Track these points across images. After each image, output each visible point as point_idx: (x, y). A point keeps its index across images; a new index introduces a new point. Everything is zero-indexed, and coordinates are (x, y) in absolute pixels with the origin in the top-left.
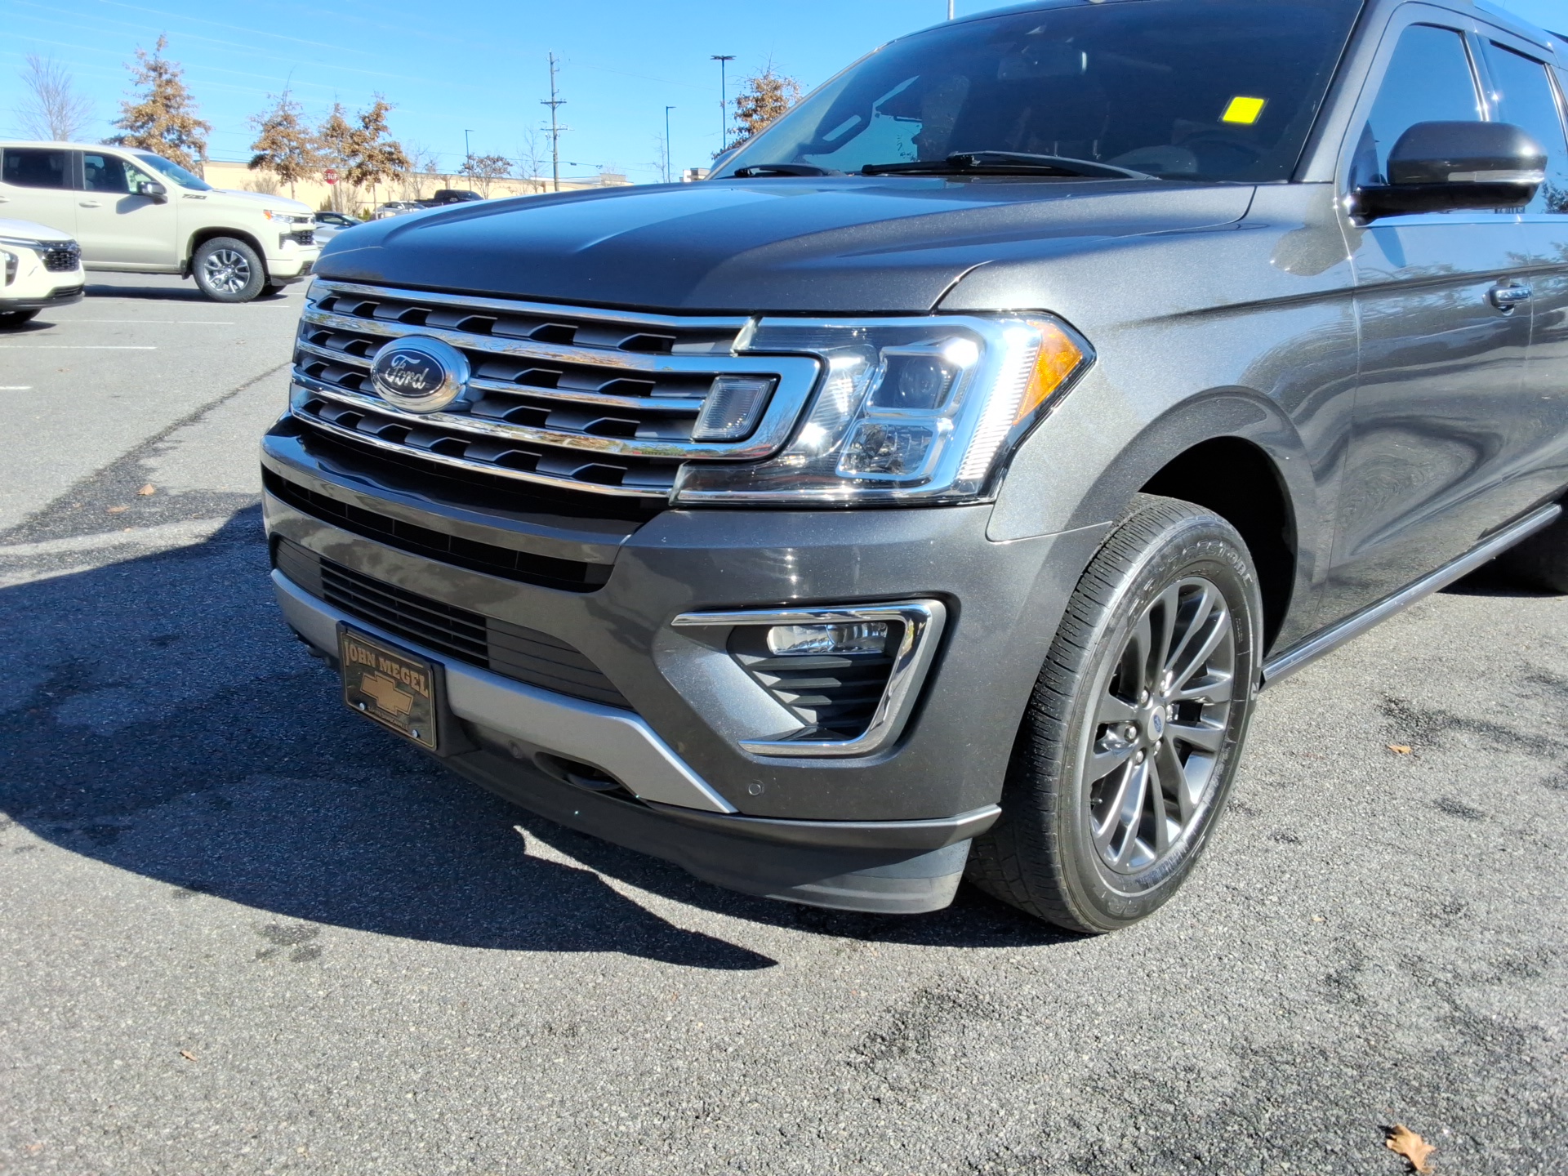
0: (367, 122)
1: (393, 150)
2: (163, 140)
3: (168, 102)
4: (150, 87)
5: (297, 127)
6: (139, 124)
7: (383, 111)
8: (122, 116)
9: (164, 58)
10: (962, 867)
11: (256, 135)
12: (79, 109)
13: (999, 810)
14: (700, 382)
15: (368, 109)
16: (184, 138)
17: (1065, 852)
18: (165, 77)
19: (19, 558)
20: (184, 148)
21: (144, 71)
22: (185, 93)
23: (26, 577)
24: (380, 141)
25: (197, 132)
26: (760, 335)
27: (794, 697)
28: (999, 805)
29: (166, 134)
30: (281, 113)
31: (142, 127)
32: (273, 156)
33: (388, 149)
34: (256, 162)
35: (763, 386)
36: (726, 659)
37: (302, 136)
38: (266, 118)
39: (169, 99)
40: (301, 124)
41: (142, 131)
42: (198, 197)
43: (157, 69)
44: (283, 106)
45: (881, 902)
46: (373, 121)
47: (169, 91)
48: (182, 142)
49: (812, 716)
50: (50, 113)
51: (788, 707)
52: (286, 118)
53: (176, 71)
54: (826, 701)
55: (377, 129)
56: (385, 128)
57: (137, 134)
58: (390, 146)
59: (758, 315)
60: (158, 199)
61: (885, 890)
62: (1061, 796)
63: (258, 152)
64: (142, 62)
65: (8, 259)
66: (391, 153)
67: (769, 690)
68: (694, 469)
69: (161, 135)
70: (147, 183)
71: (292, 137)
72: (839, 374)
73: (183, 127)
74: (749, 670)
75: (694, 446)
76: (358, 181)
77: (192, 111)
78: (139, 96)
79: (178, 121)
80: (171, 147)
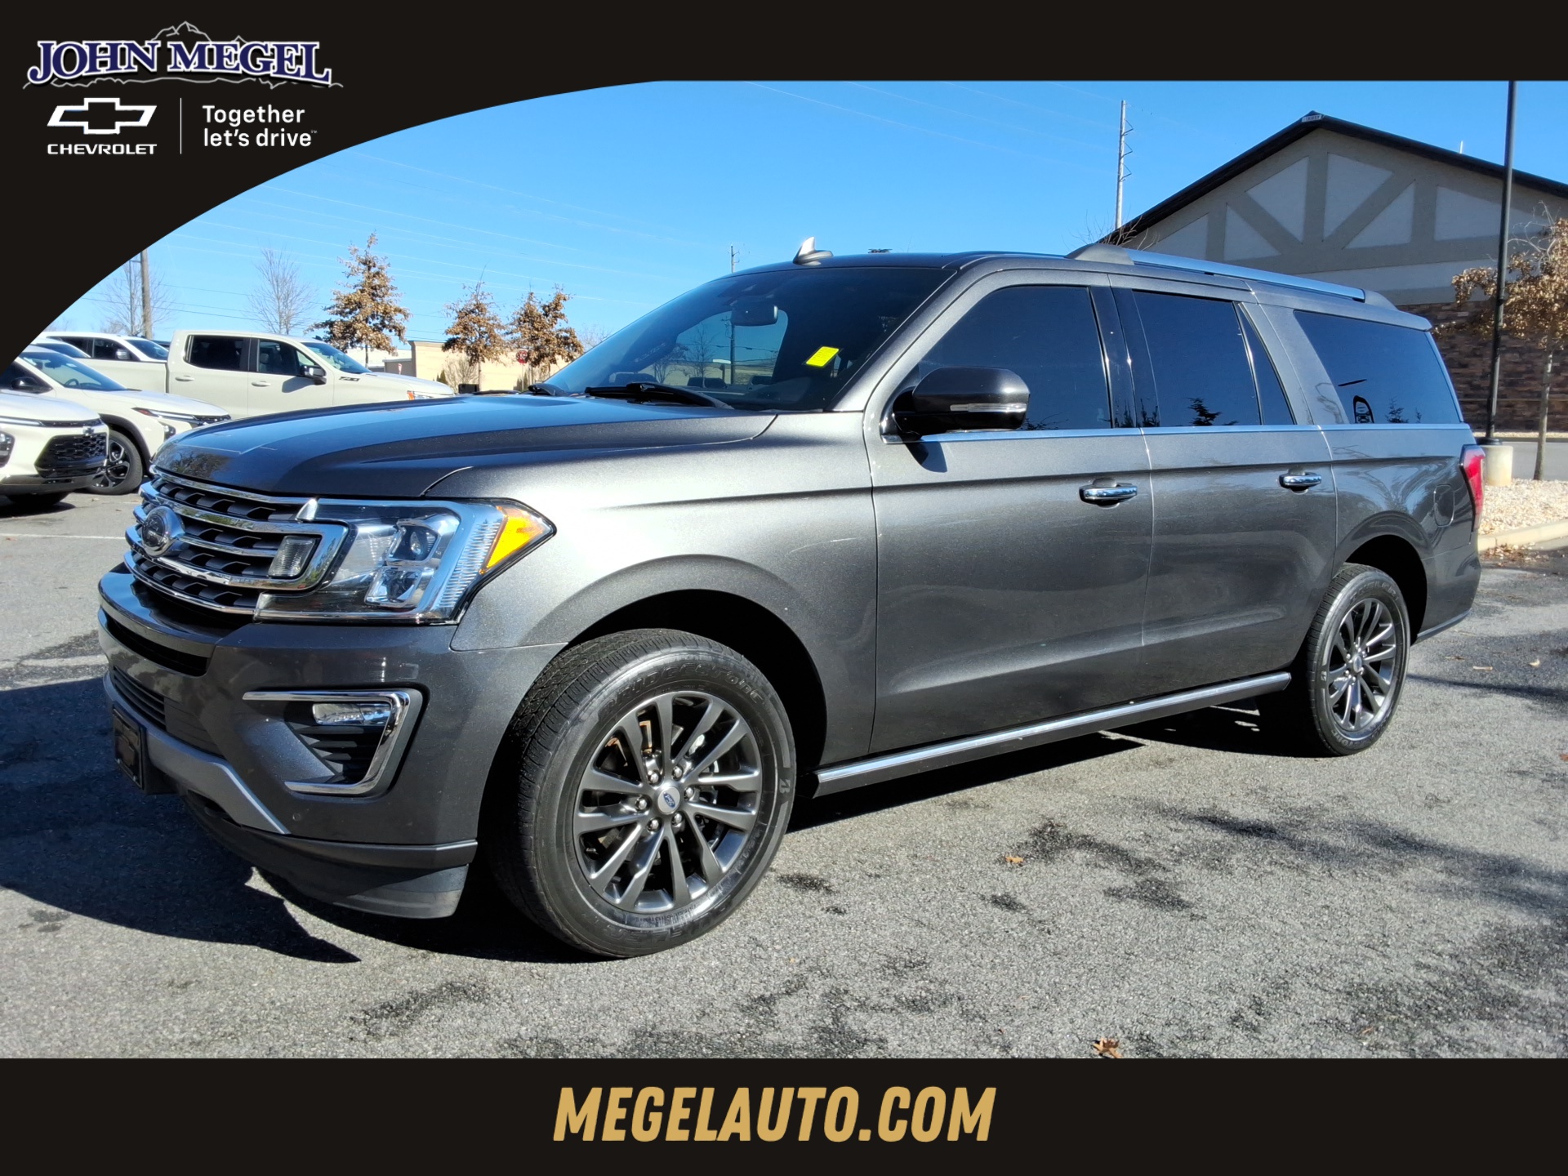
0: (547, 310)
1: (568, 335)
2: (368, 325)
3: (374, 292)
4: (360, 278)
5: (487, 314)
6: (348, 310)
7: (561, 301)
8: (334, 303)
9: (373, 253)
10: (462, 887)
11: (451, 321)
12: (303, 295)
13: (476, 843)
14: (275, 539)
15: (548, 299)
16: (387, 323)
17: (545, 881)
18: (373, 270)
19: (44, 668)
20: (385, 331)
21: (355, 264)
22: (389, 284)
23: (40, 682)
24: (557, 327)
25: (398, 318)
26: (322, 509)
27: (327, 754)
28: (477, 840)
29: (370, 320)
30: (475, 302)
31: (350, 313)
32: (464, 340)
33: (564, 334)
34: (449, 345)
35: (310, 542)
36: (282, 725)
37: (491, 322)
38: (461, 306)
39: (376, 289)
40: (491, 311)
41: (350, 316)
42: (352, 379)
43: (367, 263)
44: (476, 296)
45: (399, 909)
46: (553, 310)
47: (376, 282)
48: (384, 326)
49: (340, 767)
50: (278, 299)
51: (323, 760)
52: (478, 306)
53: (384, 264)
54: (347, 757)
55: (555, 317)
56: (562, 316)
57: (346, 319)
58: (566, 332)
59: (318, 496)
60: (318, 380)
61: (405, 901)
62: (535, 839)
63: (450, 336)
64: (355, 258)
65: (168, 430)
66: (566, 338)
67: (310, 747)
68: (274, 596)
69: (367, 320)
70: (309, 367)
71: (482, 323)
72: (365, 537)
73: (385, 313)
74: (297, 733)
75: (270, 581)
76: (536, 363)
77: (393, 300)
78: (349, 288)
79: (381, 308)
80: (374, 331)
